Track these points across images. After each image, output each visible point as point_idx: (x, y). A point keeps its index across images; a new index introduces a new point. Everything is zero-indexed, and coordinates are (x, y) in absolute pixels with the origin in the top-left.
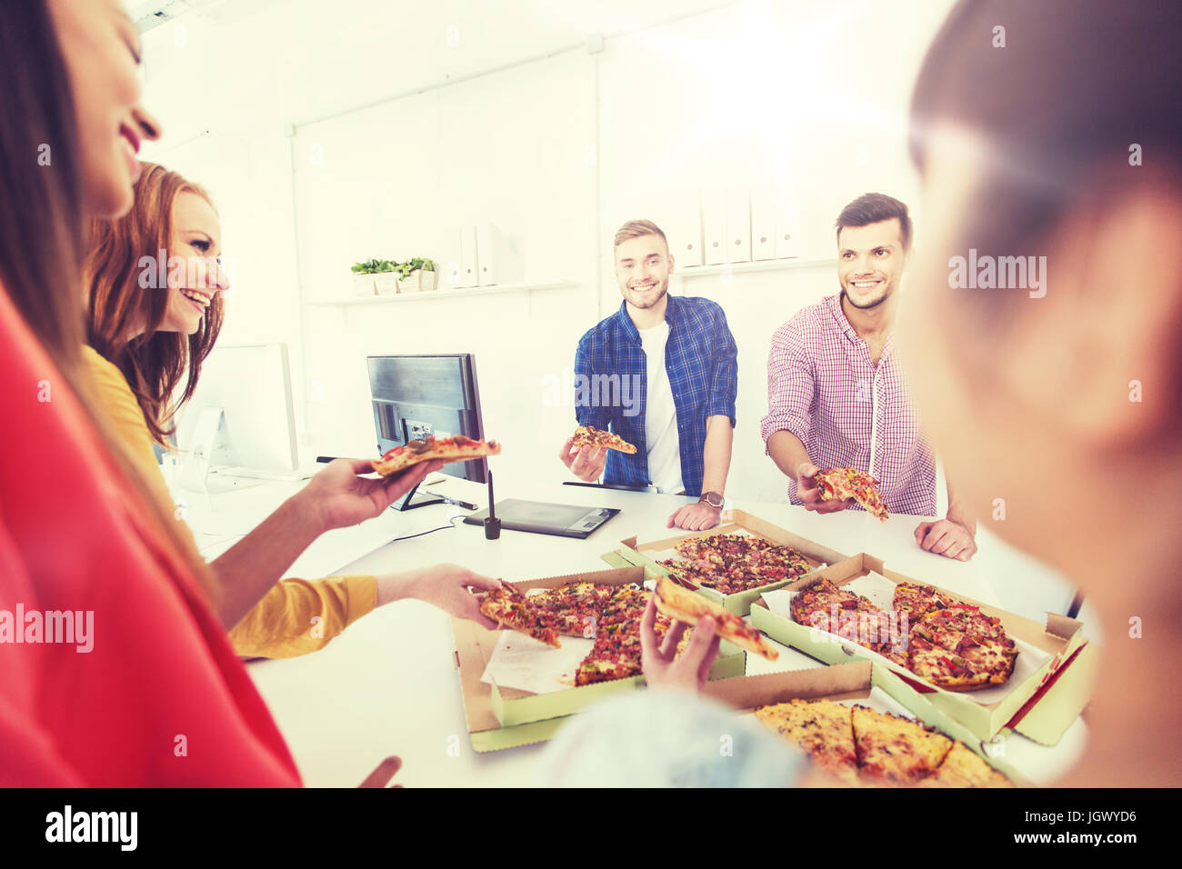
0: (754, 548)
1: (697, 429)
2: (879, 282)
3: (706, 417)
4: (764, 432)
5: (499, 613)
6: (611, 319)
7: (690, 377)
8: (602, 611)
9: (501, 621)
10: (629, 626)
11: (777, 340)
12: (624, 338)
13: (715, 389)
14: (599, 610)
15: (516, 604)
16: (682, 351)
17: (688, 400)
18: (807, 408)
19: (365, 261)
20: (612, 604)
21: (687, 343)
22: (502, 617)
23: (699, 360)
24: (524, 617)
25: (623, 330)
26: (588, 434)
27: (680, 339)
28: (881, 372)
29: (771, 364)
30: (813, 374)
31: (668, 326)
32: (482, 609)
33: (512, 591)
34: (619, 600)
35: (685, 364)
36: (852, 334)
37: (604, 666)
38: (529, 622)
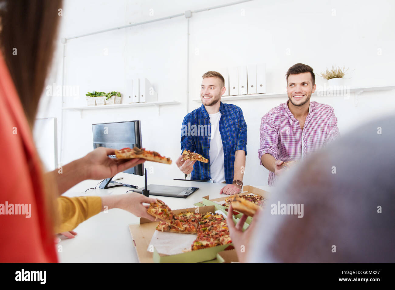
0: (258, 199)
1: (231, 156)
2: (304, 96)
3: (235, 151)
4: (259, 155)
5: (156, 213)
6: (198, 109)
7: (229, 134)
8: (199, 223)
9: (157, 217)
10: (212, 228)
11: (263, 120)
12: (203, 117)
13: (239, 140)
14: (197, 222)
15: (163, 209)
16: (226, 124)
17: (228, 143)
18: (276, 145)
19: (92, 92)
20: (203, 220)
21: (228, 121)
22: (157, 215)
23: (233, 128)
24: (167, 215)
25: (202, 114)
26: (188, 154)
27: (225, 119)
28: (304, 132)
29: (262, 129)
30: (278, 132)
31: (220, 113)
32: (148, 211)
33: (162, 204)
34: (205, 219)
35: (227, 129)
36: (292, 117)
37: (205, 243)
38: (169, 217)
